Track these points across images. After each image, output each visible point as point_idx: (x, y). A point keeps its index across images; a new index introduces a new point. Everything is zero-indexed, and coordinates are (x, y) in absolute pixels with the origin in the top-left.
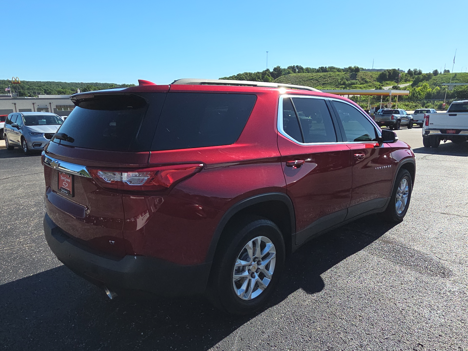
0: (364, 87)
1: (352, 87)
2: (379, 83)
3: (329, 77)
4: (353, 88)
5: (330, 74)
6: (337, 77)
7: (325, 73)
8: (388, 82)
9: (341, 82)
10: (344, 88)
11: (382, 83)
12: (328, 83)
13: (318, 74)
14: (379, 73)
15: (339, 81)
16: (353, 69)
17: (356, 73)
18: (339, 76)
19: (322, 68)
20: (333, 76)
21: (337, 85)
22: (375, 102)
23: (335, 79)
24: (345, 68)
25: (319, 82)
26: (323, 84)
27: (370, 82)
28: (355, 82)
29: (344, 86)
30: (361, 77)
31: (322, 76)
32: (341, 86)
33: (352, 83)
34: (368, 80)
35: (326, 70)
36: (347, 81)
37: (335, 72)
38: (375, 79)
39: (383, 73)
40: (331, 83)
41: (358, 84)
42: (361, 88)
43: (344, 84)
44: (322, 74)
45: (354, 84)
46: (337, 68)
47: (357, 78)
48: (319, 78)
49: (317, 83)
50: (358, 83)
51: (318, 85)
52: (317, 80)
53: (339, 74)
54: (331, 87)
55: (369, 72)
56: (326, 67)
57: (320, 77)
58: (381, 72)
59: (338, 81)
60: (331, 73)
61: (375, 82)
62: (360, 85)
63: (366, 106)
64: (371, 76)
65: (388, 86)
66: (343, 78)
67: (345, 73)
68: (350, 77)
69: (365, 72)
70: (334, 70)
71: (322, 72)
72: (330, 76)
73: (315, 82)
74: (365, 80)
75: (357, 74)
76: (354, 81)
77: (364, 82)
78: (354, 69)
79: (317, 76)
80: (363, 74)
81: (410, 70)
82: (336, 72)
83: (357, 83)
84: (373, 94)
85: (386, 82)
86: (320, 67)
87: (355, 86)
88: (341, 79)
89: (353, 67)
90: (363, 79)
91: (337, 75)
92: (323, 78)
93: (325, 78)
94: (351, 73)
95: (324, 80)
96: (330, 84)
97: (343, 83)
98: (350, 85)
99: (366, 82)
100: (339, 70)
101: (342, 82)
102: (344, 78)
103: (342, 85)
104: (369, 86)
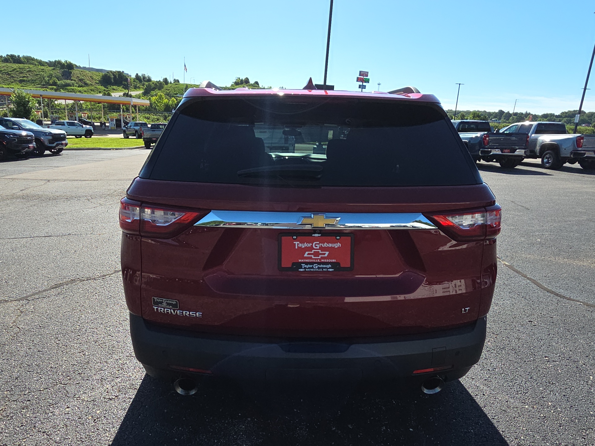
0: (85, 91)
1: (67, 89)
2: (103, 88)
3: (28, 71)
4: (70, 91)
5: (29, 68)
6: (41, 73)
7: (21, 66)
8: (114, 87)
9: (49, 80)
10: (56, 90)
11: (107, 88)
12: (29, 81)
13: (9, 64)
14: (101, 74)
15: (47, 79)
16: (64, 64)
17: (70, 71)
18: (44, 71)
19: (12, 56)
20: (35, 71)
21: (44, 85)
22: (108, 112)
23: (39, 76)
24: (50, 61)
25: (13, 77)
26: (21, 81)
27: (91, 85)
28: (71, 84)
29: (55, 87)
30: (78, 77)
31: (15, 69)
32: (50, 87)
33: (66, 83)
34: (88, 81)
35: (20, 60)
36: (59, 81)
37: (36, 65)
38: (97, 82)
39: (106, 75)
40: (33, 80)
41: (76, 86)
42: (80, 92)
43: (55, 84)
44: (15, 66)
45: (69, 85)
46: (36, 59)
47: (72, 78)
48: (11, 71)
49: (10, 78)
50: (76, 84)
51: (13, 82)
52: (9, 74)
53: (43, 69)
54: (35, 86)
55: (87, 72)
56: (19, 56)
57: (14, 70)
58: (103, 74)
59: (44, 79)
60: (31, 66)
61: (98, 86)
62: (78, 88)
63: (97, 118)
64: (90, 76)
65: (116, 92)
66: (50, 76)
67: (54, 69)
68: (62, 76)
69: (82, 70)
70: (33, 62)
71: (14, 63)
72: (30, 71)
73: (5, 76)
74: (84, 82)
75: (71, 73)
76: (68, 81)
77: (83, 85)
78: (66, 64)
79: (8, 68)
80: (80, 73)
81: (137, 74)
82: (38, 65)
83: (73, 84)
84: (103, 101)
85: (112, 87)
86: (9, 54)
87: (71, 89)
88: (48, 77)
89: (63, 61)
90: (81, 80)
91: (40, 70)
92: (18, 71)
93: (21, 73)
94: (62, 70)
95: (21, 75)
96: (33, 82)
97: (53, 82)
98: (64, 87)
99: (86, 84)
100: (41, 63)
101: (51, 82)
102: (53, 75)
103: (51, 85)
104: (92, 90)
